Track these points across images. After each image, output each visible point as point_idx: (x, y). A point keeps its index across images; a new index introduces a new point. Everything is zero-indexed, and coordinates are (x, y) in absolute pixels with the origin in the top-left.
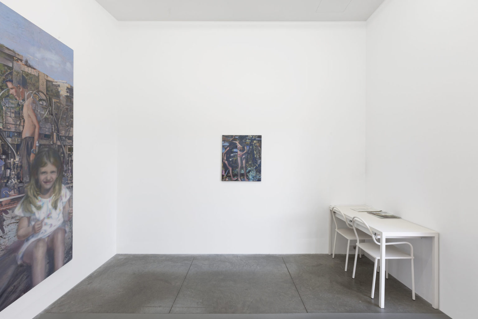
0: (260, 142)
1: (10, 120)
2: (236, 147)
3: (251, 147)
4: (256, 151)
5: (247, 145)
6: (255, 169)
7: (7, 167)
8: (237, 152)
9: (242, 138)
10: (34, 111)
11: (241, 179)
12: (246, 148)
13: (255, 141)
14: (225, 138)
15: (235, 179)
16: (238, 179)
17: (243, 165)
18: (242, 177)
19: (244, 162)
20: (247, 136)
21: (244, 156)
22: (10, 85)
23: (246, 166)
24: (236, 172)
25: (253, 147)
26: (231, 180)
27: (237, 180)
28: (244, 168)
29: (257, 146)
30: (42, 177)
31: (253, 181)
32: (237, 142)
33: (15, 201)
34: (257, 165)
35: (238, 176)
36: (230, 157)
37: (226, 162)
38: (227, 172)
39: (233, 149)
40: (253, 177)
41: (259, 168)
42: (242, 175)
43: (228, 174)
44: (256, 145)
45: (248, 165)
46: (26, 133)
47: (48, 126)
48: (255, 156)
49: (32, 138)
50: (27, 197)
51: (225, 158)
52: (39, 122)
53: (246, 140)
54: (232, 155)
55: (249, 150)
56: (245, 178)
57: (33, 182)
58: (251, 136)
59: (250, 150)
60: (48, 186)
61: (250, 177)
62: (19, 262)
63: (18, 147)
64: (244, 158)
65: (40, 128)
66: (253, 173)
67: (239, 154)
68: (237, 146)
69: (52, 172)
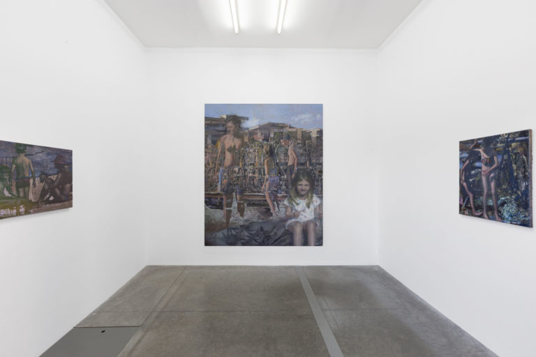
0: (524, 145)
1: (282, 157)
2: (479, 159)
3: (506, 157)
4: (516, 164)
5: (498, 153)
6: (516, 200)
7: (280, 180)
8: (480, 168)
9: (489, 141)
10: (294, 151)
11: (488, 216)
12: (497, 160)
13: (513, 144)
14: (464, 146)
15: (479, 214)
16: (482, 214)
17: (491, 190)
18: (490, 213)
19: (493, 185)
20: (498, 136)
21: (492, 175)
22: (282, 141)
23: (496, 192)
24: (479, 202)
25: (509, 156)
26: (472, 214)
27: (481, 216)
28: (494, 197)
29: (518, 153)
30: (299, 187)
31: (511, 223)
32: (480, 150)
34: (520, 193)
35: (483, 209)
36: (471, 176)
37: (465, 184)
38: (466, 200)
39: (473, 162)
40: (511, 216)
41: (524, 199)
42: (490, 208)
43: (467, 204)
44: (515, 151)
45: (499, 191)
46: (290, 163)
47: (303, 158)
48: (515, 174)
49: (293, 165)
50: (291, 197)
51: (463, 178)
52: (297, 156)
53: (495, 145)
54: (473, 172)
55: (502, 163)
56: (496, 214)
57: (294, 189)
58: (506, 134)
59: (504, 162)
60: (303, 193)
61: (506, 215)
62: (287, 228)
63: (286, 170)
64: (492, 178)
65: (298, 160)
66: (511, 208)
67: (484, 171)
68: (480, 157)
69: (306, 185)
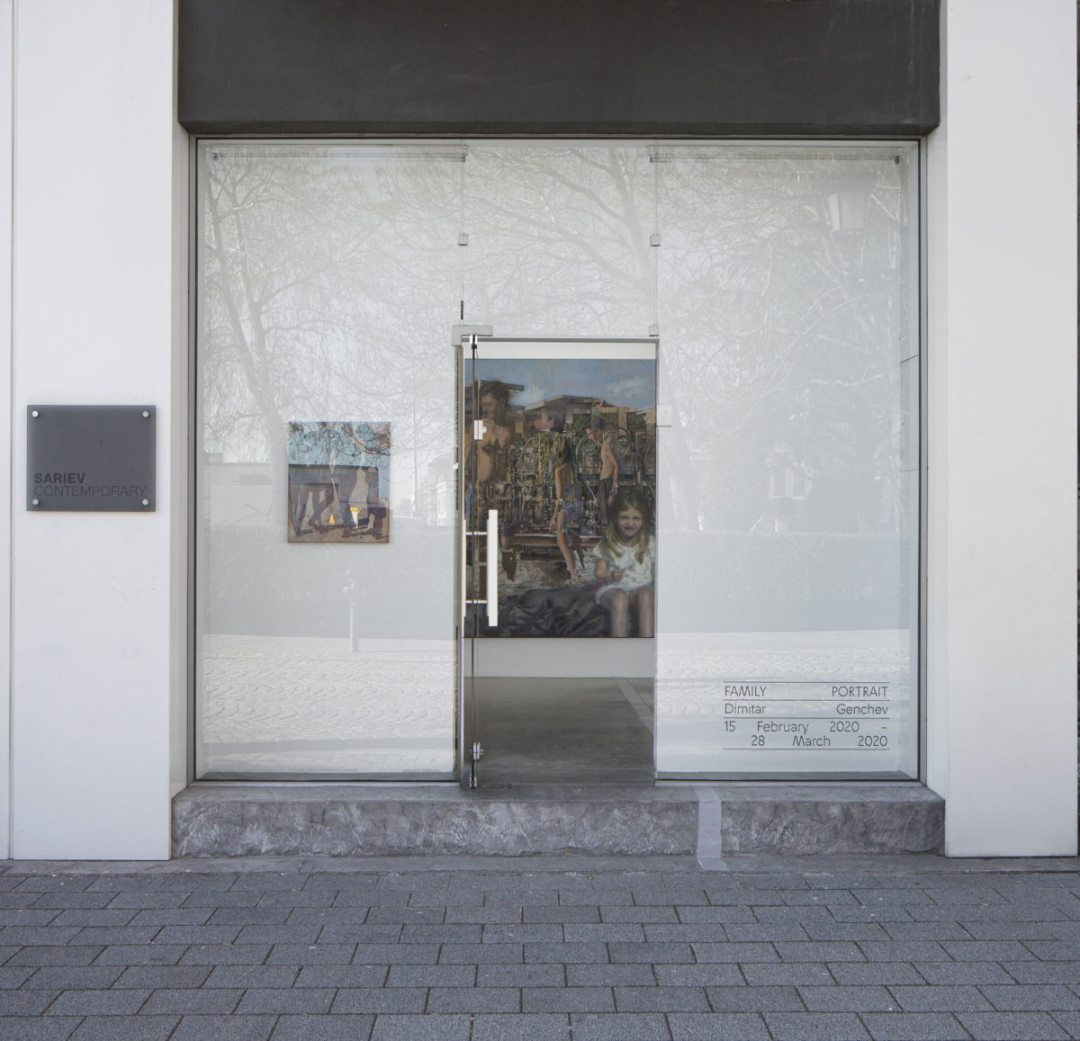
1: (589, 464)
7: (586, 508)
10: (613, 451)
22: (588, 431)
30: (623, 522)
33: (593, 541)
46: (604, 475)
47: (630, 465)
49: (610, 479)
50: (606, 541)
52: (618, 462)
57: (611, 525)
60: (630, 533)
62: (598, 602)
63: (596, 489)
65: (620, 468)
69: (635, 518)
